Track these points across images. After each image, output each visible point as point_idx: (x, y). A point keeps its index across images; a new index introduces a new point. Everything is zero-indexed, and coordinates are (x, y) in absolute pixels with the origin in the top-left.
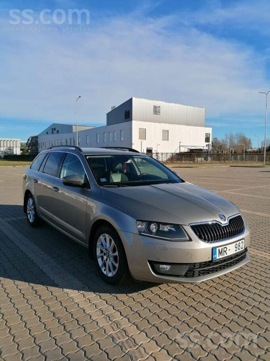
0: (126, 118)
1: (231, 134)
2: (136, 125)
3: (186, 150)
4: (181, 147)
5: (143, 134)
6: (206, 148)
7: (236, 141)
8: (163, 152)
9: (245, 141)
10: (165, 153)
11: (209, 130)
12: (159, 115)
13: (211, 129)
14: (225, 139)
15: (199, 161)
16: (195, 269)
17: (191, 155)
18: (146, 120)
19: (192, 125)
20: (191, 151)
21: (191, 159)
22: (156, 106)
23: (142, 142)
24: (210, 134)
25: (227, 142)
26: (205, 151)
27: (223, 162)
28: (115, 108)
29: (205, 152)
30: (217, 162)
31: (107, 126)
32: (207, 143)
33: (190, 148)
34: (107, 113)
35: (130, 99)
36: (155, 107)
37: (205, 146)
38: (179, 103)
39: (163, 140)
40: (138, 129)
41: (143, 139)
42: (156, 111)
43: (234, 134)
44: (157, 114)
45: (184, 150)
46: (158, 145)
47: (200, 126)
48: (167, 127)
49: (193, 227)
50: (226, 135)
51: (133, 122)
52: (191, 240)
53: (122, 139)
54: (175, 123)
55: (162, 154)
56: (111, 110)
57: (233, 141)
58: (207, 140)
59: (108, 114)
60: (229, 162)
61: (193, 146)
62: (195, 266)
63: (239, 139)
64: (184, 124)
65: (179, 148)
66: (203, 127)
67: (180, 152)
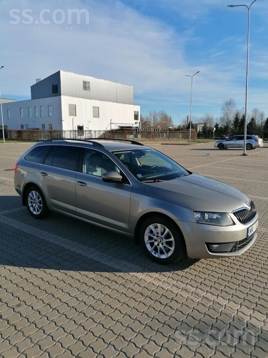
0: (53, 93)
1: (154, 112)
2: (65, 101)
3: (117, 128)
4: (112, 124)
5: (73, 111)
6: (135, 126)
7: (159, 119)
8: (96, 130)
9: (166, 119)
10: (98, 131)
11: (137, 108)
12: (89, 91)
13: (139, 107)
14: (148, 116)
15: (131, 138)
16: (237, 245)
17: (123, 132)
18: (76, 96)
19: (121, 103)
20: (122, 129)
21: (123, 137)
22: (85, 81)
23: (73, 119)
24: (138, 112)
25: (151, 119)
26: (134, 128)
27: (152, 139)
28: (40, 81)
29: (134, 130)
30: (147, 140)
31: (32, 99)
32: (136, 121)
33: (120, 125)
34: (31, 85)
35: (58, 72)
36: (85, 83)
37: (134, 123)
38: (108, 80)
39: (94, 117)
40: (68, 105)
41: (73, 115)
42: (86, 86)
43: (157, 112)
44: (87, 90)
45: (115, 127)
46: (89, 122)
47: (129, 104)
48: (97, 103)
49: (235, 214)
50: (150, 112)
51: (62, 97)
52: (234, 224)
53: (51, 114)
54: (105, 100)
55: (95, 132)
56: (36, 83)
57: (156, 118)
58: (136, 117)
59: (32, 87)
60: (158, 140)
61: (123, 124)
62: (237, 243)
63: (161, 117)
64: (113, 102)
65: (110, 125)
66: (132, 104)
67: (112, 129)
